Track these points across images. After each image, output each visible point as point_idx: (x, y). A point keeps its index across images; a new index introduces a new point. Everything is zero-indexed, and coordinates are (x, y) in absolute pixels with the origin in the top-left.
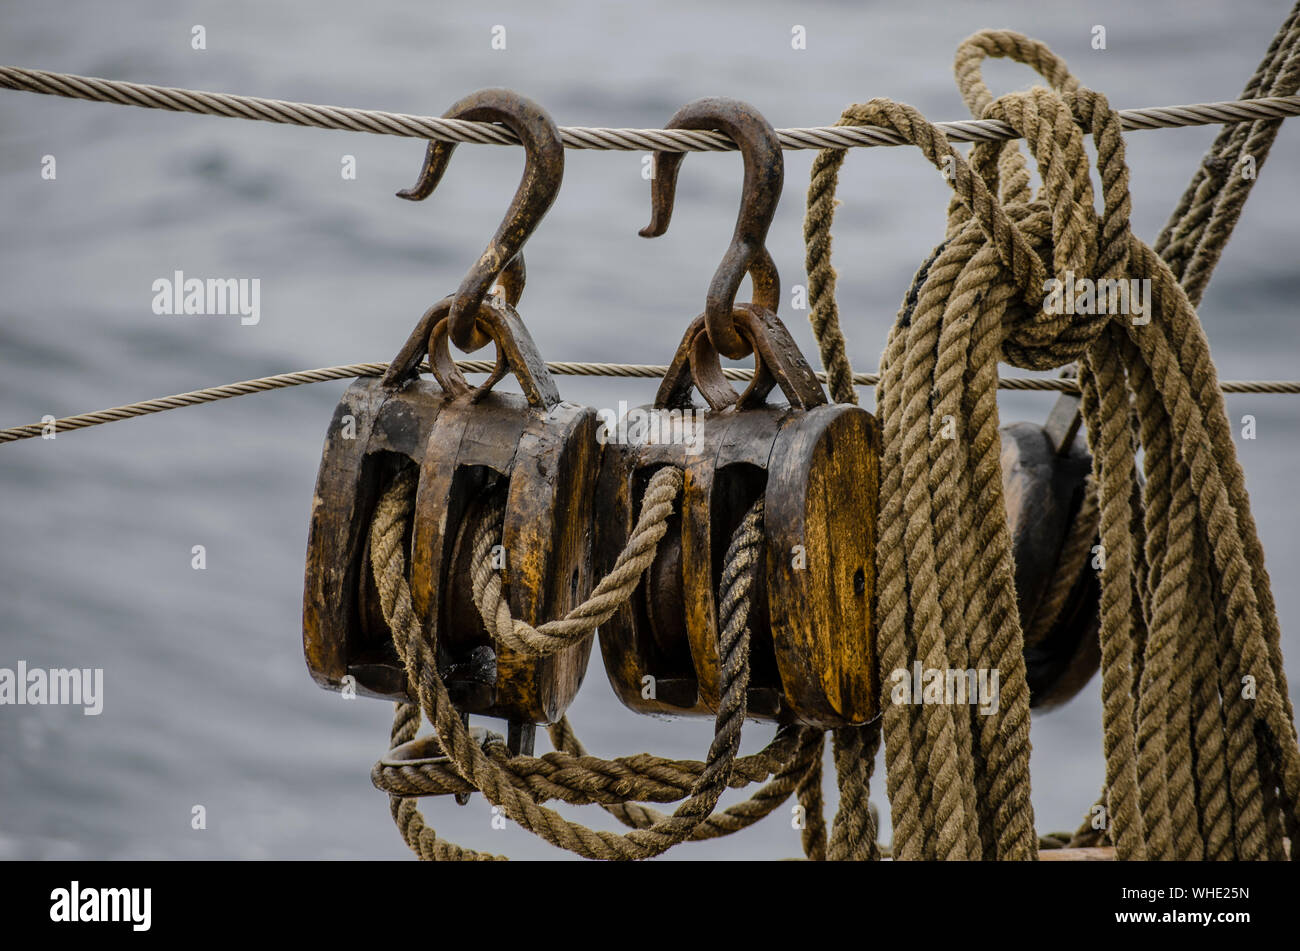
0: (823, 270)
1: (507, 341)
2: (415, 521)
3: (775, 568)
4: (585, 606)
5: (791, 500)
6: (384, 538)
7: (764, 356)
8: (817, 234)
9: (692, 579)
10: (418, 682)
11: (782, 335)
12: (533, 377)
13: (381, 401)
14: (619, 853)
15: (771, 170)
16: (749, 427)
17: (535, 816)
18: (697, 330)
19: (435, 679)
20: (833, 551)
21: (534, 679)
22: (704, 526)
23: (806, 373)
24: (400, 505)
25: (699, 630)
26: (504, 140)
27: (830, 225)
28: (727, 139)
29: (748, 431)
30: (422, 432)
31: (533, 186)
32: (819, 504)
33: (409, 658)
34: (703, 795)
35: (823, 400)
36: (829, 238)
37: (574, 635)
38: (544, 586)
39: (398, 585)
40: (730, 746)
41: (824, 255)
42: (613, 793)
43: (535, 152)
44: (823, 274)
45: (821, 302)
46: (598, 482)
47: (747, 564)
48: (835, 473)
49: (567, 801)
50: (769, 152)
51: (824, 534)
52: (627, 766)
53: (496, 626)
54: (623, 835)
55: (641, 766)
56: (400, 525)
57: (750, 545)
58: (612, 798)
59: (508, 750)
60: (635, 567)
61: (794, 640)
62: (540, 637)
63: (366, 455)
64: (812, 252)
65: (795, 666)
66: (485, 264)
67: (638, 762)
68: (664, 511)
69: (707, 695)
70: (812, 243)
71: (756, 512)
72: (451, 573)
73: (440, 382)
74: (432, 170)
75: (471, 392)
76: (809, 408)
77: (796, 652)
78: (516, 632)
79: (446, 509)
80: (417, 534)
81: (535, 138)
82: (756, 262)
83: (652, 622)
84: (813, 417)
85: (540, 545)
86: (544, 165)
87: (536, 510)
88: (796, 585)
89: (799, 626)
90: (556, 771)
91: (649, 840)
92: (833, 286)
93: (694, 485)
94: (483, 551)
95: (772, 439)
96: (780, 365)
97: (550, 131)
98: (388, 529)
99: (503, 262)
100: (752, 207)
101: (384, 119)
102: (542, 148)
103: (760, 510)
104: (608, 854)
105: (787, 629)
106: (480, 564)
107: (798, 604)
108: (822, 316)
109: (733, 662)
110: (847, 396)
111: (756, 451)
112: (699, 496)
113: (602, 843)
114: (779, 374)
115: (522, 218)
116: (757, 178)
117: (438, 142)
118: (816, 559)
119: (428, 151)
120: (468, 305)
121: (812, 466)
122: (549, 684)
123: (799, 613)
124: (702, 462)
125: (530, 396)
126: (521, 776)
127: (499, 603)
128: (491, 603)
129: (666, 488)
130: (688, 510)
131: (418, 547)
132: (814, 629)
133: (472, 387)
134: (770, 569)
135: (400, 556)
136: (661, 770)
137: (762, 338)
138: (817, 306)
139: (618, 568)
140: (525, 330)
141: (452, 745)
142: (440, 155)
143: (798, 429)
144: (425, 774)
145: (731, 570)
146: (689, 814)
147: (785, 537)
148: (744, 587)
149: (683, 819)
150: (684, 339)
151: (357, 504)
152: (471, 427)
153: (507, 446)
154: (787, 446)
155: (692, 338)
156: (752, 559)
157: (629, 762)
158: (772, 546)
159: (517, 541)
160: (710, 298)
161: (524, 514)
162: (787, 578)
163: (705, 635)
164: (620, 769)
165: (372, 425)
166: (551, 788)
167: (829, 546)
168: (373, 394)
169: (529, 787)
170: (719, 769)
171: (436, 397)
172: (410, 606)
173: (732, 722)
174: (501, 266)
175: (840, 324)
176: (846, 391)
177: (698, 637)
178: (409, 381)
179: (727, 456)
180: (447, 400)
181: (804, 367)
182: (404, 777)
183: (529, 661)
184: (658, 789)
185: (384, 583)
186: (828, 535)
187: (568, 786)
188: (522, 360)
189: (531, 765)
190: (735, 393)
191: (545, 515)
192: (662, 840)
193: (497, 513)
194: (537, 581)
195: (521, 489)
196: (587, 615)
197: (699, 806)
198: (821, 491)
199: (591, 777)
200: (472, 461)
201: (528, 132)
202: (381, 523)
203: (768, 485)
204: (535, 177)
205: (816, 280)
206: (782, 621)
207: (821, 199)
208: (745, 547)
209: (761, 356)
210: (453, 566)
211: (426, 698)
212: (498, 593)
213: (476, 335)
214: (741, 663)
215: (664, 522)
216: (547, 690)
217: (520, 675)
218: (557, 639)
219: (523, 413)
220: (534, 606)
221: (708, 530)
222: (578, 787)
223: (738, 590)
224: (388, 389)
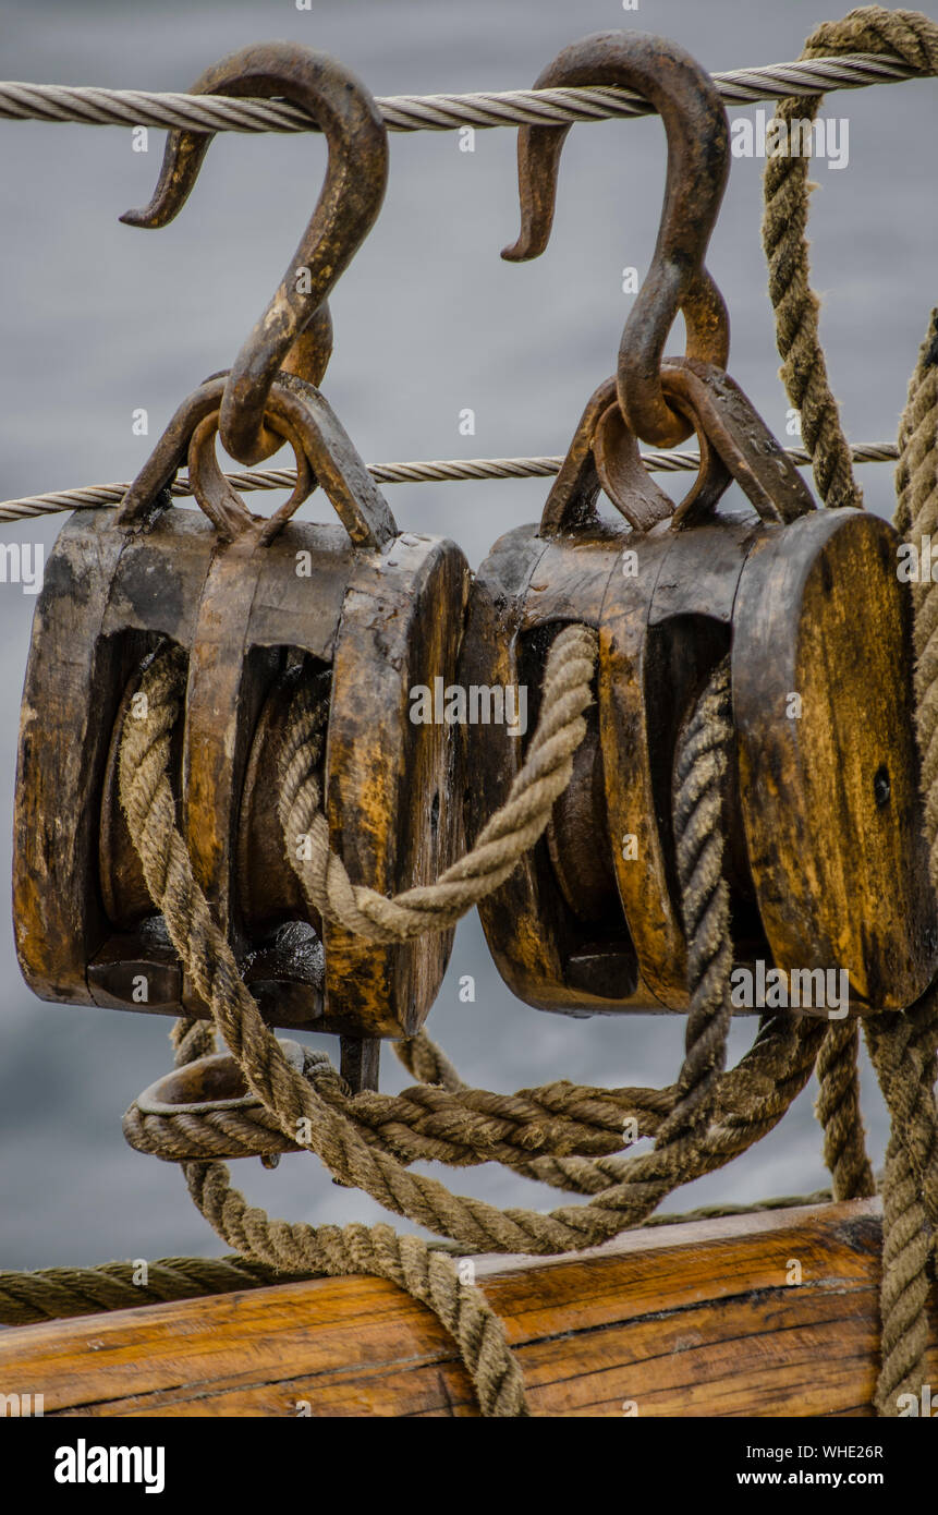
0: (798, 297)
1: (313, 445)
2: (186, 738)
3: (754, 777)
4: (468, 861)
5: (773, 669)
6: (139, 770)
7: (713, 441)
8: (786, 241)
9: (620, 800)
10: (210, 993)
11: (738, 405)
12: (357, 500)
13: (117, 549)
14: (543, 1241)
15: (711, 143)
16: (697, 556)
17: (407, 1193)
18: (603, 406)
19: (237, 987)
20: (842, 743)
21: (386, 975)
22: (635, 718)
23: (780, 463)
24: (159, 715)
25: (636, 879)
26: (290, 125)
27: (804, 224)
28: (638, 97)
29: (694, 561)
30: (187, 596)
31: (343, 197)
32: (816, 671)
33: (194, 957)
34: (674, 1147)
35: (808, 505)
36: (803, 246)
37: (453, 908)
38: (396, 831)
39: (168, 842)
40: (712, 1067)
41: (798, 273)
42: (518, 1146)
43: (343, 142)
44: (799, 303)
45: (797, 349)
46: (462, 654)
47: (712, 778)
48: (837, 621)
49: (445, 1161)
50: (707, 116)
51: (827, 717)
52: (536, 1101)
53: (327, 898)
54: (545, 1212)
55: (559, 1101)
56: (163, 746)
57: (713, 747)
58: (517, 1153)
59: (342, 1080)
60: (543, 795)
61: (788, 887)
62: (400, 913)
63: (102, 638)
64: (779, 270)
65: (793, 928)
66: (274, 324)
67: (554, 1096)
68: (578, 702)
69: (652, 978)
70: (777, 256)
71: (717, 693)
72: (245, 814)
73: (210, 515)
74: (176, 178)
75: (258, 526)
76: (790, 518)
77: (793, 905)
78: (361, 907)
79: (234, 718)
80: (190, 758)
81: (342, 120)
82: (690, 293)
83: (558, 869)
84: (798, 535)
85: (386, 766)
86: (358, 164)
87: (378, 712)
88: (788, 803)
89: (796, 865)
90: (424, 1115)
91: (591, 1221)
92: (815, 320)
93: (616, 653)
94: (296, 779)
95: (735, 573)
96: (739, 454)
97: (364, 105)
98: (144, 755)
99: (301, 320)
100: (683, 207)
101: (101, 101)
102: (354, 136)
103: (723, 689)
104: (526, 1245)
105: (777, 873)
106: (293, 800)
107: (793, 832)
108: (801, 370)
109: (705, 936)
110: (845, 492)
111: (712, 594)
112: (627, 668)
113: (515, 1228)
114: (739, 469)
115: (328, 249)
116: (690, 159)
117: (184, 133)
118: (817, 758)
119: (168, 148)
120: (252, 393)
121: (803, 613)
122: (406, 979)
123: (795, 846)
124: (626, 614)
125: (353, 531)
126: (372, 1125)
127: (328, 861)
128: (317, 862)
129: (579, 663)
130: (609, 691)
131: (193, 779)
132: (819, 869)
133: (257, 518)
134: (745, 779)
135: (168, 797)
136: (590, 1107)
137: (708, 412)
138: (792, 355)
139: (516, 798)
140: (338, 424)
141: (270, 1087)
142: (188, 154)
143: (776, 554)
144: (215, 1127)
145: (687, 791)
146: (653, 1178)
147: (767, 728)
148: (712, 815)
149: (644, 1186)
150: (584, 419)
151: (91, 715)
152: (265, 584)
153: (324, 613)
154: (760, 583)
155: (597, 418)
156: (719, 768)
157: (539, 1096)
158: (746, 742)
159: (349, 762)
160: (624, 354)
161: (358, 719)
162: (773, 791)
163: (647, 885)
164: (526, 1108)
165: (107, 589)
166: (420, 1143)
167: (835, 737)
168: (104, 539)
169: (385, 1143)
170: (697, 1106)
171: (202, 538)
172: (190, 875)
173: (712, 1032)
174: (297, 327)
175: (830, 380)
176: (845, 486)
177: (636, 890)
178: (157, 512)
179: (666, 604)
180: (222, 541)
181: (775, 454)
182: (180, 1133)
183: (377, 947)
184: (588, 1137)
185: (148, 841)
186: (832, 720)
187: (446, 1140)
188: (338, 474)
189: (385, 1108)
190: (667, 500)
191: (394, 720)
192: (611, 1219)
193: (312, 717)
194: (384, 823)
195: (352, 680)
196: (473, 875)
197: (668, 1164)
198: (818, 651)
199: (482, 1124)
200: (270, 639)
201: (330, 112)
202: (132, 745)
203: (735, 646)
204: (346, 183)
205: (788, 313)
206: (768, 859)
207: (787, 184)
208: (706, 750)
209: (709, 442)
210: (247, 804)
211: (224, 1018)
212: (325, 846)
213: (264, 438)
214: (719, 937)
215: (581, 719)
216: (405, 987)
217: (362, 970)
218: (428, 915)
219: (342, 558)
220: (381, 862)
221: (643, 722)
222: (461, 1140)
223: (703, 822)
224: (126, 529)
